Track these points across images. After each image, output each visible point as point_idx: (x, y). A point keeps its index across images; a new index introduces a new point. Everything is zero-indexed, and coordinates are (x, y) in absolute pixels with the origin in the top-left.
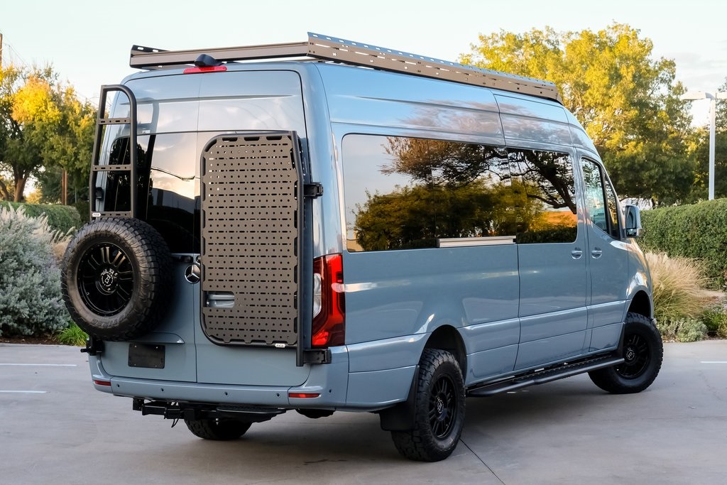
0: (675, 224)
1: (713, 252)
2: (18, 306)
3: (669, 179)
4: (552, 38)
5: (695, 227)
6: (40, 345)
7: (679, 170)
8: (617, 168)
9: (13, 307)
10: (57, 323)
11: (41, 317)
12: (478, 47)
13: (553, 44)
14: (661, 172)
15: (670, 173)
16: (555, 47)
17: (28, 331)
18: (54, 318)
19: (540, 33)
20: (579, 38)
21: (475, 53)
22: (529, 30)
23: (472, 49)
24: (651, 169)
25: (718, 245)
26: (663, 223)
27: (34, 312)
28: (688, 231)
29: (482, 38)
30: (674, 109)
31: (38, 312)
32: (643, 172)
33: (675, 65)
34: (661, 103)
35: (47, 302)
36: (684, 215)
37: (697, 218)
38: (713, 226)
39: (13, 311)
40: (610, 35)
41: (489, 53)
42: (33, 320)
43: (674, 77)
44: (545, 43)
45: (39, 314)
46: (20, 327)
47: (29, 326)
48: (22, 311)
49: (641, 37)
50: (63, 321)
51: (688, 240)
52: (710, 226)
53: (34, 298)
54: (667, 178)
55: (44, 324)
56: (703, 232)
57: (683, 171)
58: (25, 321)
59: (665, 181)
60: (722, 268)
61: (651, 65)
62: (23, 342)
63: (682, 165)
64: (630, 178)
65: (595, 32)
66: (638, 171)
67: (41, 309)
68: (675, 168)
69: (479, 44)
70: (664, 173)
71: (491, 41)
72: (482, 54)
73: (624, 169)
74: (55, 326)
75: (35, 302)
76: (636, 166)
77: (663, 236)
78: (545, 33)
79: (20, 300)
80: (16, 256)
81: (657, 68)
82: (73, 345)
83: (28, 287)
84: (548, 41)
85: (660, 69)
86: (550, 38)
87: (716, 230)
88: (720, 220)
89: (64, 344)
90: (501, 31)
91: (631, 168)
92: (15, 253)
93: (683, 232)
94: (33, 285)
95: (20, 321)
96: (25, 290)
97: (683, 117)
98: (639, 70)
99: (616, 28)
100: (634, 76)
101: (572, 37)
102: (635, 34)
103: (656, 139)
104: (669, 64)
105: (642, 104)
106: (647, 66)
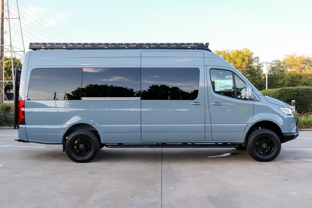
20: (235, 52)
22: (222, 50)
30: (259, 68)
33: (259, 58)
34: (255, 67)
40: (243, 51)
43: (259, 61)
65: (239, 50)
70: (256, 84)
85: (255, 59)
97: (261, 70)
98: (249, 59)
99: (244, 49)
100: (248, 60)
101: (233, 51)
102: (249, 51)
103: (254, 76)
104: (257, 58)
105: (250, 67)
106: (252, 58)
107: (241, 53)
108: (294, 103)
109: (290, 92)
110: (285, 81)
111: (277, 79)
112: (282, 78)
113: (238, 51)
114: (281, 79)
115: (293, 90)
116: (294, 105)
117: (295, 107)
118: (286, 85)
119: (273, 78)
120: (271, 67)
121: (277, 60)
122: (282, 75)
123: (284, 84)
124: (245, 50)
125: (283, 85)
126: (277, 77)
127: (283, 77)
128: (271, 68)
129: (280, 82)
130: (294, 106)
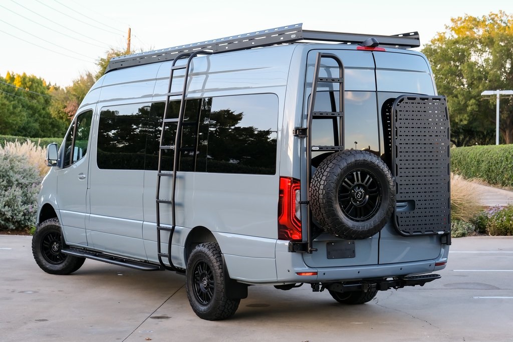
2: (3, 210)
4: (504, 18)
6: (18, 236)
9: (1, 210)
10: (31, 221)
11: (20, 217)
12: (450, 27)
16: (506, 25)
17: (12, 226)
18: (29, 218)
19: (497, 15)
21: (448, 31)
23: (446, 28)
27: (15, 214)
29: (452, 20)
31: (17, 214)
35: (23, 208)
41: (457, 30)
42: (15, 219)
44: (499, 22)
45: (18, 216)
46: (7, 224)
47: (14, 223)
48: (6, 213)
53: (15, 205)
55: (23, 222)
58: (10, 220)
62: (9, 234)
67: (19, 212)
69: (451, 25)
72: (453, 31)
74: (29, 223)
75: (16, 208)
78: (499, 15)
79: (5, 206)
83: (11, 197)
84: (502, 20)
86: (503, 19)
90: (465, 15)
92: (8, 176)
94: (15, 196)
95: (7, 220)
96: (10, 199)
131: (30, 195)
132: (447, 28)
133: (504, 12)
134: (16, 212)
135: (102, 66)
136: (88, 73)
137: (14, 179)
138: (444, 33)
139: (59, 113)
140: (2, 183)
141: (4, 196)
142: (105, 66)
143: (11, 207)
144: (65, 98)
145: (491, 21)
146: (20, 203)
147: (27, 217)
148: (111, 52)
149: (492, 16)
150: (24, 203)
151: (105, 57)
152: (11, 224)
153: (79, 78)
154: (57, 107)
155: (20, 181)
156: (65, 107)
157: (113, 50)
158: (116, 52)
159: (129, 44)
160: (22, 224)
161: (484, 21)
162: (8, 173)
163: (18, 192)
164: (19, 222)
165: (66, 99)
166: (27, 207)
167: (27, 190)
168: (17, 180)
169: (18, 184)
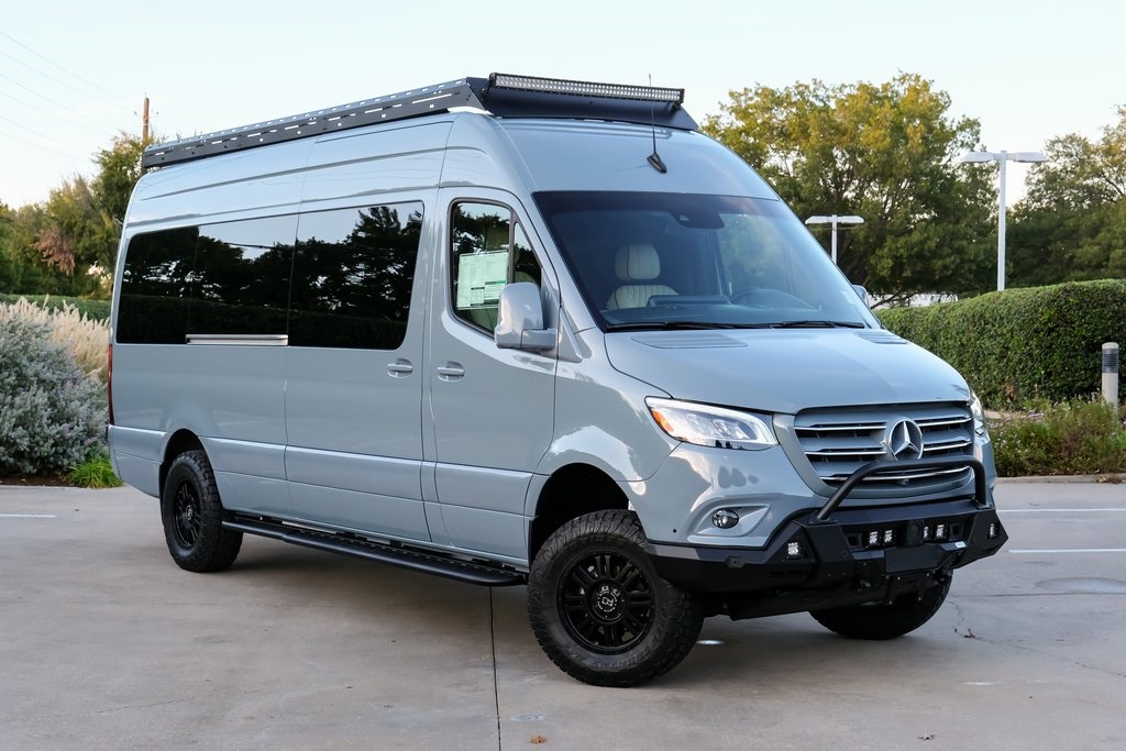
0: (949, 323)
1: (991, 360)
2: (13, 435)
3: (970, 269)
4: (821, 93)
5: (971, 328)
6: (44, 487)
7: (983, 257)
8: (901, 255)
9: (7, 436)
10: (69, 457)
11: (46, 448)
12: (729, 106)
13: (822, 100)
14: (958, 261)
15: (970, 261)
16: (825, 104)
17: (29, 468)
18: (65, 451)
19: (807, 87)
20: (855, 92)
21: (725, 113)
22: (791, 84)
24: (946, 257)
25: (998, 351)
26: (935, 322)
27: (37, 443)
28: (963, 332)
29: (731, 94)
30: (978, 175)
31: (41, 443)
32: (935, 261)
33: (979, 125)
34: (960, 172)
35: (53, 430)
36: (959, 311)
37: (974, 316)
38: (993, 326)
39: (7, 442)
40: (896, 88)
41: (742, 113)
42: (36, 453)
43: (978, 140)
44: (812, 99)
45: (43, 446)
46: (19, 464)
47: (32, 461)
48: (18, 441)
49: (934, 90)
50: (77, 455)
51: (962, 345)
52: (989, 326)
53: (37, 425)
54: (966, 268)
55: (52, 459)
56: (981, 333)
57: (986, 259)
58: (26, 454)
59: (963, 271)
60: (1003, 380)
61: (947, 124)
63: (985, 250)
64: (918, 269)
65: (878, 85)
66: (929, 259)
67: (46, 439)
68: (977, 255)
69: (730, 102)
70: (962, 261)
71: (743, 98)
72: (734, 114)
73: (910, 257)
74: (66, 462)
75: (38, 430)
76: (926, 253)
77: (935, 339)
78: (812, 87)
79: (15, 426)
80: (17, 368)
81: (954, 129)
82: (86, 487)
83: (28, 409)
84: (817, 96)
85: (961, 128)
86: (818, 93)
87: (995, 331)
88: (1002, 318)
89: (75, 485)
90: (756, 85)
91: (920, 256)
92: (17, 365)
93: (957, 334)
94: (36, 407)
95: (19, 455)
96: (25, 413)
97: (989, 191)
98: (931, 129)
99: (903, 79)
100: (923, 138)
101: (847, 91)
102: (926, 86)
103: (953, 219)
104: (970, 125)
105: (935, 174)
106: (942, 126)
107: (886, 97)
108: (1112, 356)
109: (1104, 306)
110: (1110, 247)
111: (1072, 236)
112: (1094, 231)
113: (869, 93)
114: (1093, 237)
115: (1114, 294)
116: (1112, 365)
117: (1116, 375)
118: (1117, 267)
119: (1051, 230)
120: (1041, 171)
121: (1072, 139)
122: (1094, 216)
123: (1107, 259)
124: (906, 85)
125: (1099, 266)
126: (1071, 223)
127: (1102, 223)
128: (1041, 177)
129: (1088, 250)
130: (1113, 371)
131: (64, 403)
132: (722, 107)
133: (820, 82)
134: (38, 438)
135: (105, 164)
136: (78, 178)
137: (30, 372)
138: (718, 117)
139: (25, 253)
140: (7, 381)
141: (12, 406)
142: (110, 165)
143: (27, 429)
144: (35, 224)
145: (798, 97)
146: (45, 420)
147: (60, 450)
148: (121, 136)
149: (801, 89)
150: (54, 420)
151: (110, 148)
152: (27, 463)
153: (61, 188)
154: (20, 241)
155: (42, 376)
156: (36, 240)
157: (124, 134)
158: (132, 138)
159: (146, 127)
160: (51, 463)
161: (788, 96)
162: (18, 361)
163: (42, 398)
164: (42, 459)
165: (38, 225)
166: (61, 428)
167: (56, 394)
168: (36, 375)
169: (41, 382)
